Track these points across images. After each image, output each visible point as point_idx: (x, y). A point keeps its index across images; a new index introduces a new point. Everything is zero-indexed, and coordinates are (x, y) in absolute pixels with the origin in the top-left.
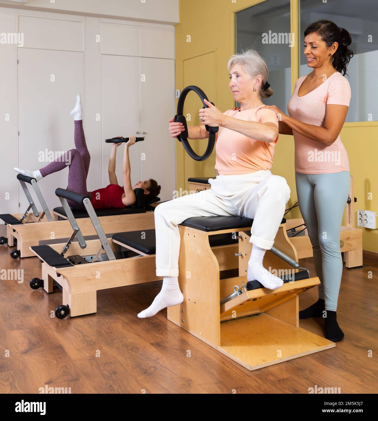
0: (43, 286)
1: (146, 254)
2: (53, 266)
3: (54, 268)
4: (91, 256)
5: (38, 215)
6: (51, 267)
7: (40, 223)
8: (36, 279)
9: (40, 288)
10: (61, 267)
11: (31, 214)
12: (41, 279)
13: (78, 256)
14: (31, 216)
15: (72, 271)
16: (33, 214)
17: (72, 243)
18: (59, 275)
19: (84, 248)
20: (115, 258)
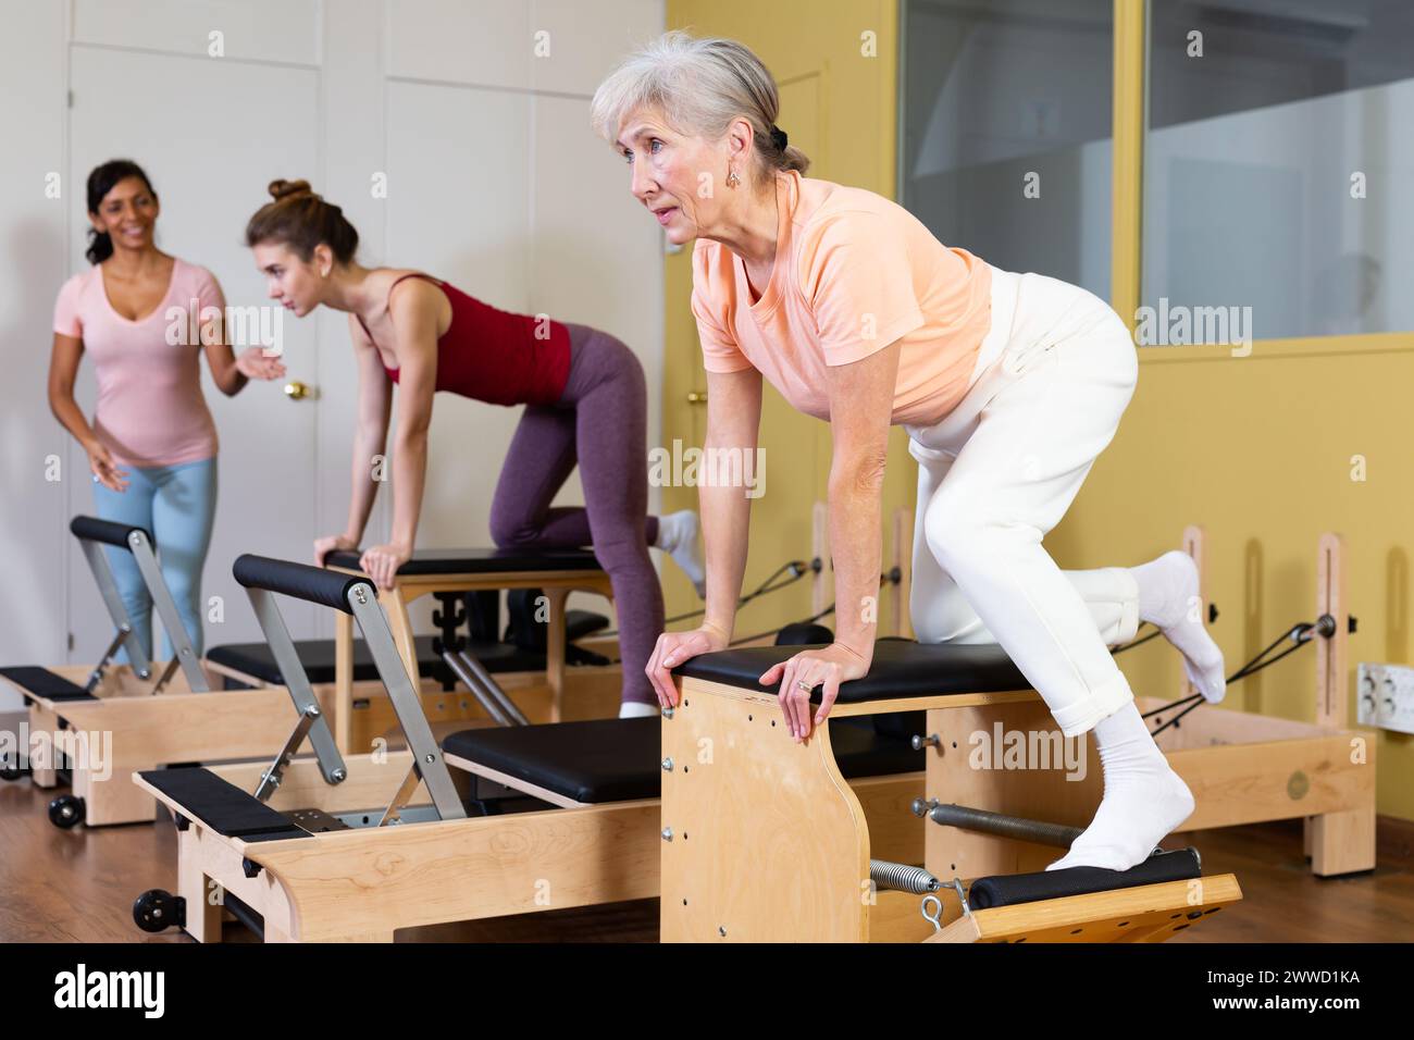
0: (182, 922)
1: (580, 801)
2: (231, 834)
3: (236, 841)
4: (365, 815)
5: (150, 674)
6: (224, 838)
7: (160, 697)
8: (156, 894)
9: (171, 928)
10: (265, 840)
11: (121, 670)
12: (173, 895)
13: (316, 811)
14: (122, 677)
15: (305, 852)
16: (130, 670)
17: (293, 762)
18: (252, 868)
19: (335, 781)
20: (462, 811)
